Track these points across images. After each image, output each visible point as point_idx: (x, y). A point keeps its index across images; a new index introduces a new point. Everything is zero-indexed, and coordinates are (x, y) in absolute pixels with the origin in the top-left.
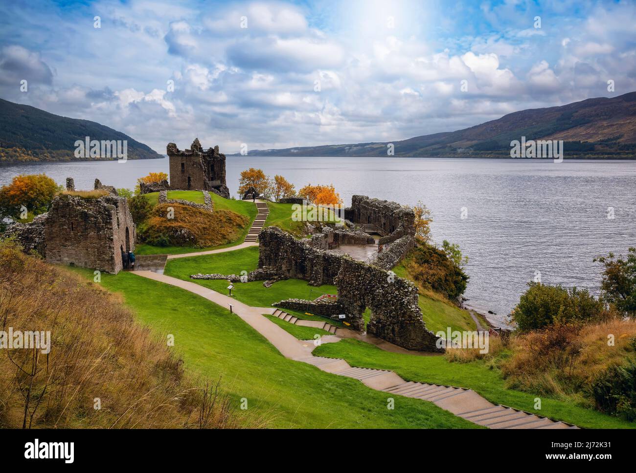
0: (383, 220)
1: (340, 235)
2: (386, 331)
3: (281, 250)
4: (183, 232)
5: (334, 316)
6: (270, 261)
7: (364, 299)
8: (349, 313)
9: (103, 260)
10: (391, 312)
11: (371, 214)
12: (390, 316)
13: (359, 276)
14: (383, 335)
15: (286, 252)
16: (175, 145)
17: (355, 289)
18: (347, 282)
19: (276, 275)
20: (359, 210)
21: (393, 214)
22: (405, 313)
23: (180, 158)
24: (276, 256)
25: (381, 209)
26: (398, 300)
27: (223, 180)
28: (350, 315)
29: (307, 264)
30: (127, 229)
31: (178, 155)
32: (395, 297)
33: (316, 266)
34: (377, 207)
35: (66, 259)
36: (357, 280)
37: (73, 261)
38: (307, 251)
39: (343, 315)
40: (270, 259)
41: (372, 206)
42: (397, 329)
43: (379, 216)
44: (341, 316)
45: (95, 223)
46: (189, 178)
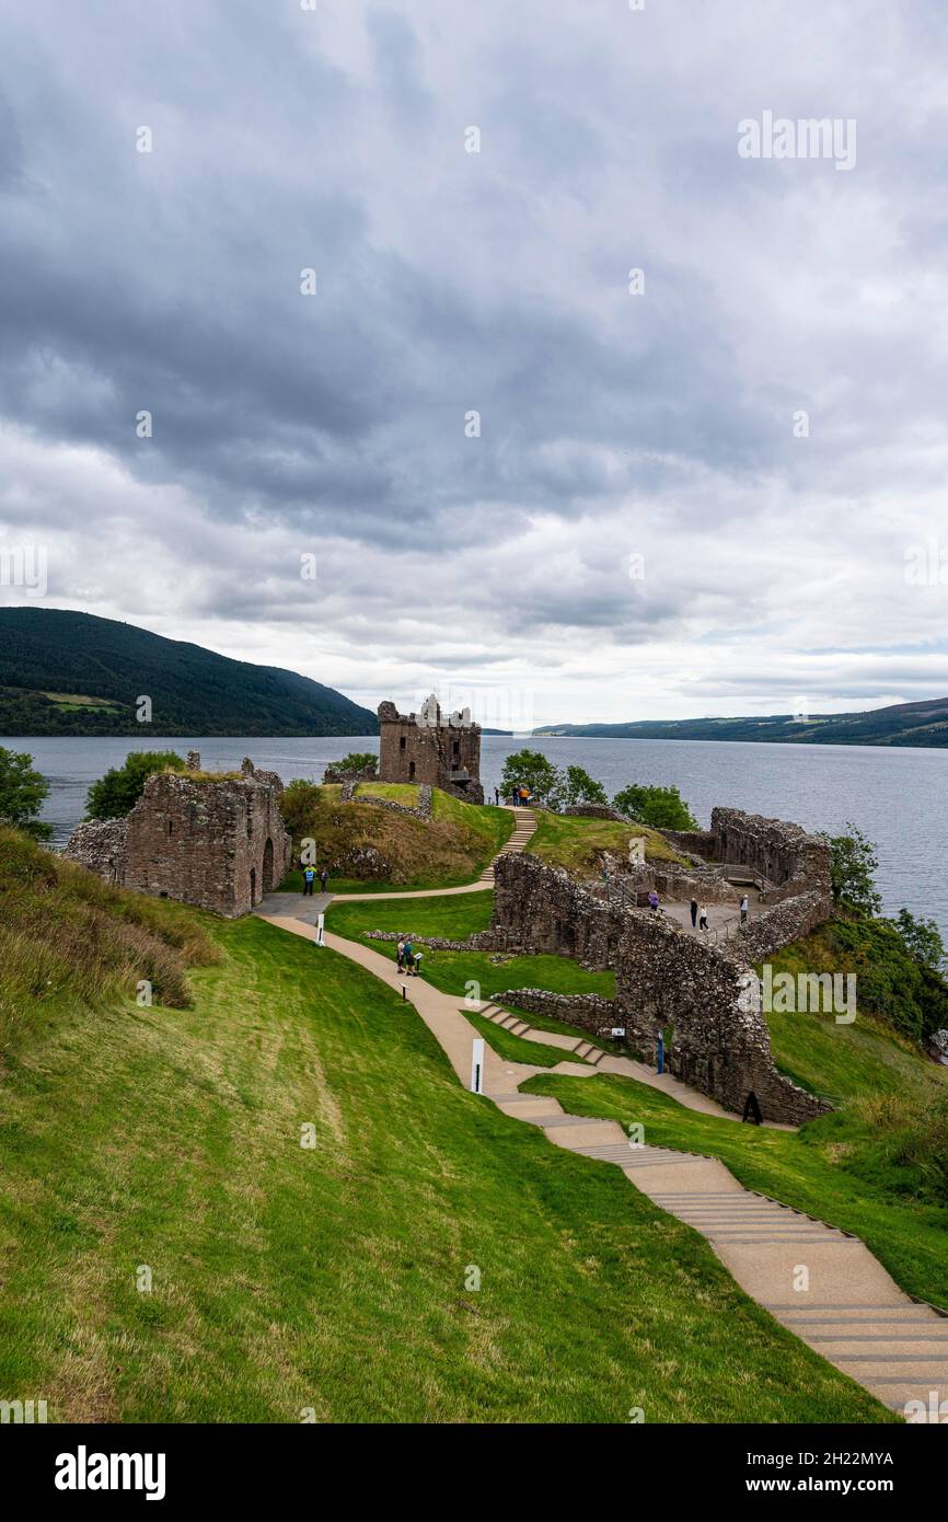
0: (767, 859)
1: (669, 881)
2: (697, 1070)
3: (532, 897)
4: (369, 854)
5: (605, 1029)
6: (511, 917)
7: (661, 1000)
8: (634, 1027)
9: (213, 891)
10: (709, 1027)
11: (745, 846)
12: (707, 1038)
13: (655, 952)
14: (692, 1077)
15: (542, 900)
16: (393, 705)
17: (646, 977)
18: (632, 963)
19: (519, 944)
20: (724, 836)
21: (785, 846)
22: (732, 1033)
23: (399, 727)
24: (522, 908)
25: (764, 835)
26: (721, 1005)
27: (474, 770)
28: (635, 1031)
29: (580, 927)
30: (269, 844)
31: (395, 723)
32: (716, 998)
33: (594, 932)
34: (757, 832)
35: (156, 885)
36: (651, 959)
37: (166, 888)
38: (581, 902)
39: (620, 1030)
40: (512, 913)
41: (748, 829)
42: (717, 1066)
43: (760, 850)
44: (615, 1031)
45: (208, 826)
46: (412, 764)
